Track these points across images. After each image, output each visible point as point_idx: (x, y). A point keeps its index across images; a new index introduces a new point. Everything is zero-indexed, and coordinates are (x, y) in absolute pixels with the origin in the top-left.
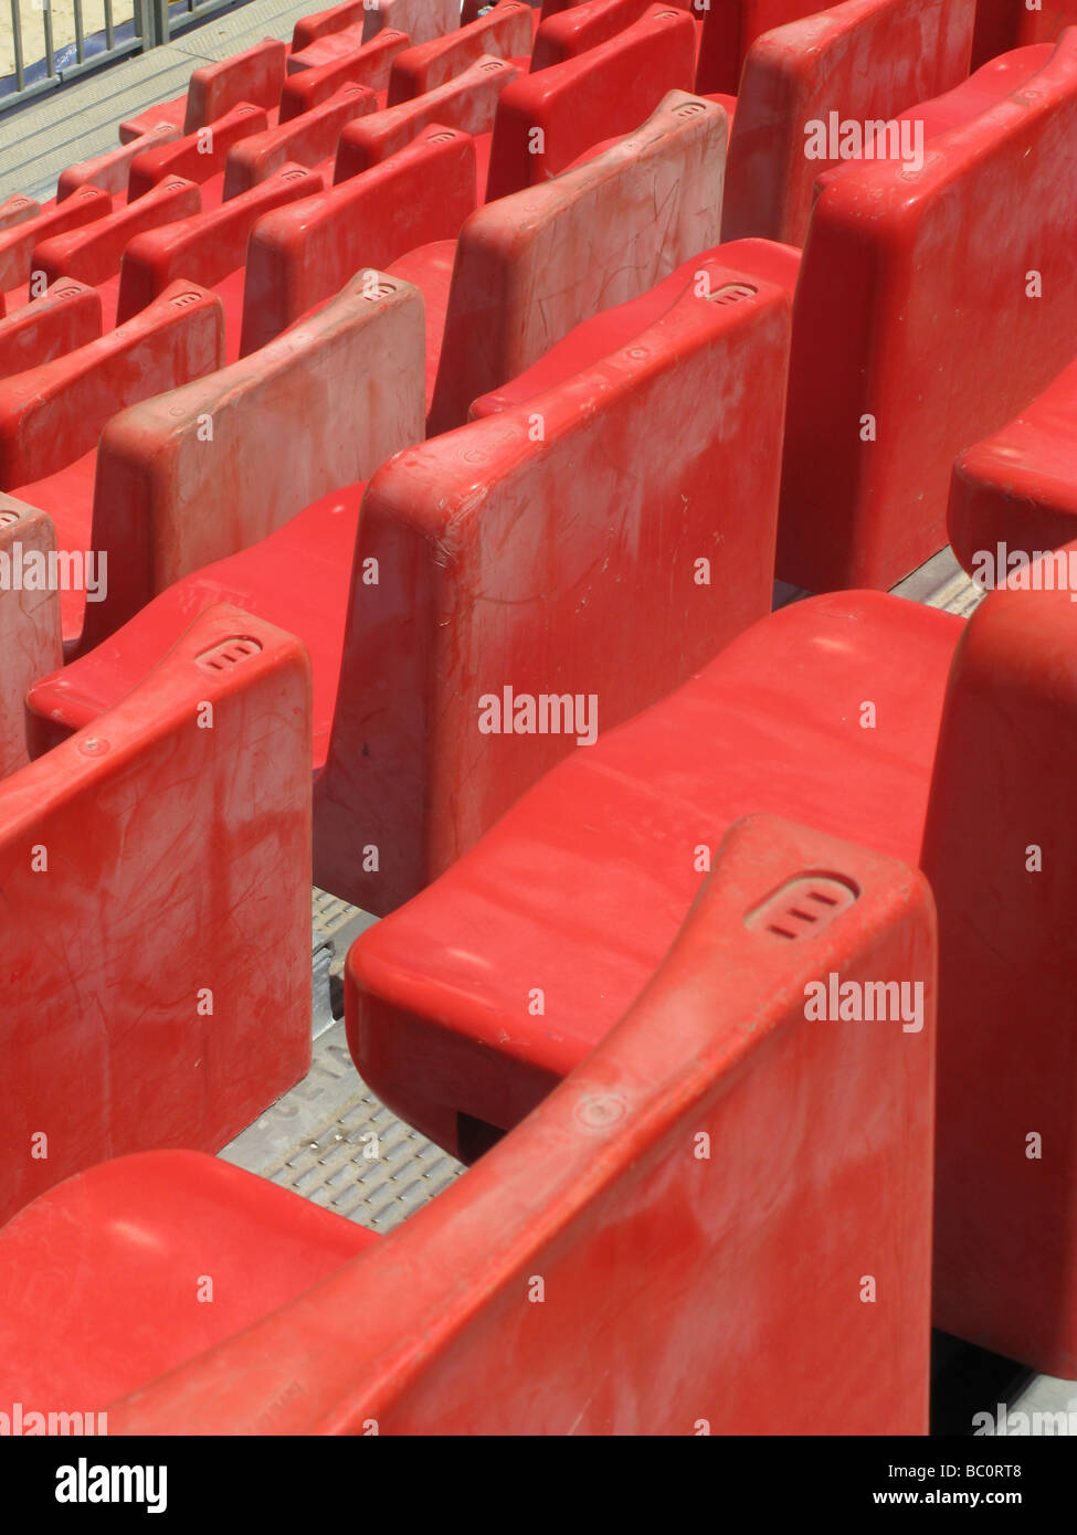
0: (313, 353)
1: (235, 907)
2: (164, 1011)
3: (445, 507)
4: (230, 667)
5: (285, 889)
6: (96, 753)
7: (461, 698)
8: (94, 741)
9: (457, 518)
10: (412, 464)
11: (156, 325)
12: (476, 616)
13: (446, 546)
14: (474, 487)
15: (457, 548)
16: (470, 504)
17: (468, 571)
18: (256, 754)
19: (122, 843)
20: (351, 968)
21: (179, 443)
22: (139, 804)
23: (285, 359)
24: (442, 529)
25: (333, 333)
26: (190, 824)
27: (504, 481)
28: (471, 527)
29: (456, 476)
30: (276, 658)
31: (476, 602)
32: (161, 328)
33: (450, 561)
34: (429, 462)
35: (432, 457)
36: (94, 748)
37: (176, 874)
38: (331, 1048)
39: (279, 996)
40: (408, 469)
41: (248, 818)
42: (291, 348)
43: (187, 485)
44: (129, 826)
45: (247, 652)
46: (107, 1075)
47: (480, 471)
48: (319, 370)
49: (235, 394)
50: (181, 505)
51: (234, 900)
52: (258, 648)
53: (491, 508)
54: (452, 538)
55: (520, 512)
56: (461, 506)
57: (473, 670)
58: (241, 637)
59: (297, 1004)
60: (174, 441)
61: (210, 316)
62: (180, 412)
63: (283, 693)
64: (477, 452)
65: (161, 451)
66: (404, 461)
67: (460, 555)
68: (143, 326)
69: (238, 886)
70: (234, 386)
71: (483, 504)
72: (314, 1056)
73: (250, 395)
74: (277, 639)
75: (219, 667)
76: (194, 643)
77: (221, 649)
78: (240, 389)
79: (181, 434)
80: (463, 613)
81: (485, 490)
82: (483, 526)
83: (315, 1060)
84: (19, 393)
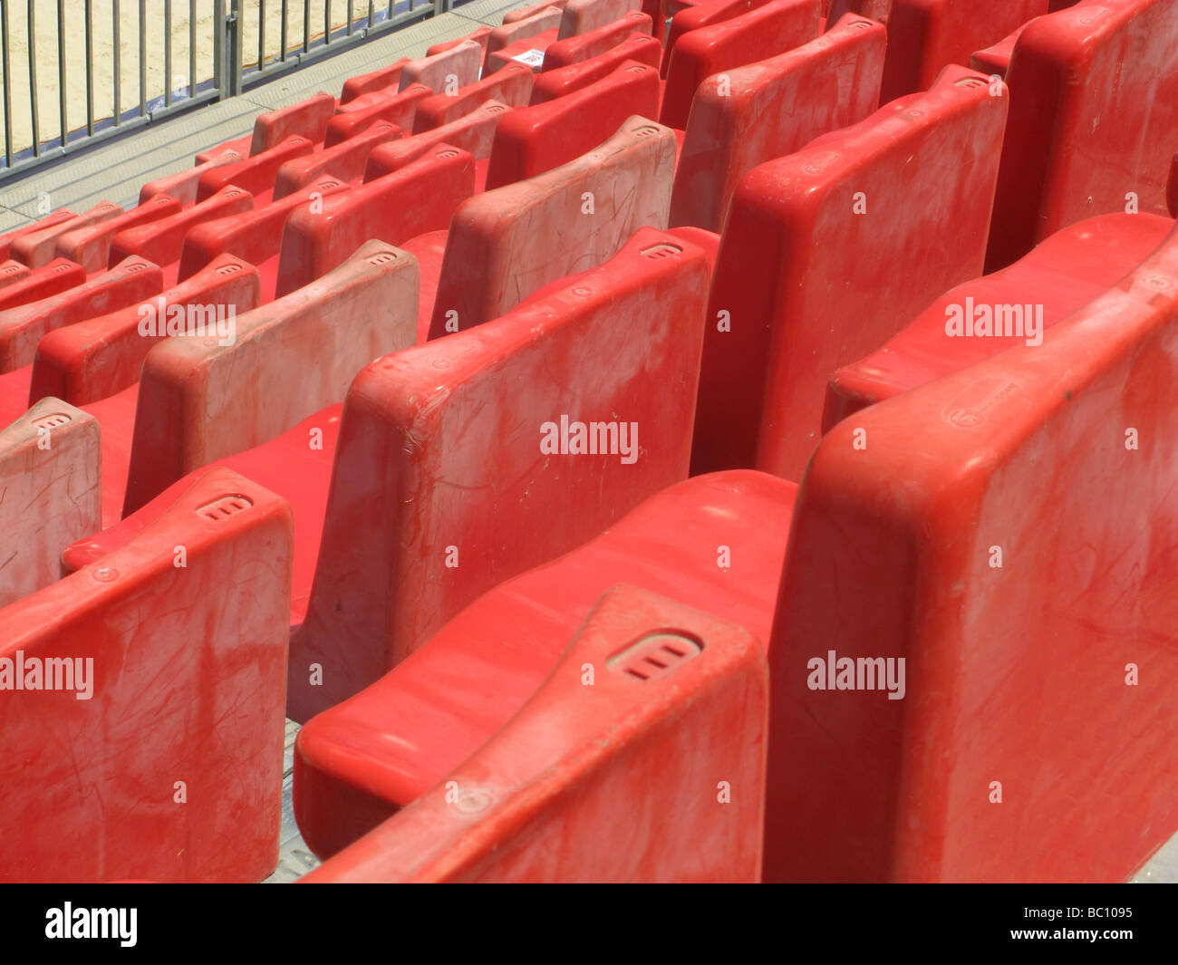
0: (325, 303)
1: (220, 721)
2: (153, 805)
3: (415, 403)
4: (225, 518)
5: (263, 711)
6: (106, 579)
7: (420, 564)
8: (106, 570)
9: (424, 413)
10: (388, 367)
11: (203, 288)
12: (436, 495)
13: (413, 436)
14: (439, 388)
15: (422, 438)
16: (435, 402)
17: (430, 458)
18: (243, 593)
19: (125, 658)
20: (299, 745)
21: (209, 368)
22: (141, 625)
23: (301, 306)
24: (410, 422)
25: (342, 288)
26: (184, 646)
27: (463, 386)
28: (435, 420)
29: (425, 378)
30: (264, 514)
31: (436, 484)
32: (207, 291)
33: (416, 449)
34: (403, 367)
35: (405, 362)
36: (105, 575)
37: (170, 688)
38: (295, 852)
39: (252, 802)
40: (388, 372)
41: (234, 648)
42: (307, 298)
43: (214, 403)
44: (133, 641)
45: (240, 508)
46: (102, 856)
47: (444, 375)
48: (331, 317)
49: (258, 332)
50: (208, 420)
51: (218, 716)
52: (250, 505)
53: (452, 406)
54: (419, 429)
55: (476, 412)
56: (427, 403)
57: (431, 542)
58: (236, 495)
59: (268, 810)
60: (204, 366)
61: (248, 284)
62: (210, 343)
63: (269, 543)
64: (443, 361)
65: (193, 374)
66: (383, 364)
67: (425, 444)
68: (192, 288)
69: (223, 705)
70: (259, 324)
71: (445, 403)
72: (281, 857)
73: (270, 333)
74: (266, 498)
75: (216, 518)
76: (197, 498)
77: (219, 503)
78: (262, 328)
79: (211, 361)
80: (425, 493)
81: (448, 391)
82: (444, 420)
83: (281, 861)
84: (85, 336)
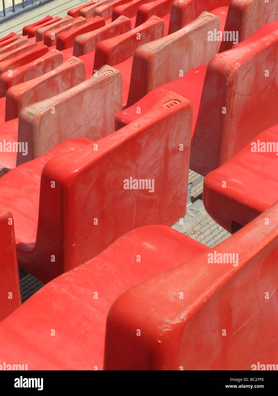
0: (190, 33)
1: (170, 170)
2: (150, 196)
3: (229, 69)
4: (172, 107)
5: (182, 167)
6: (137, 127)
7: (230, 120)
8: (137, 124)
9: (232, 72)
10: (221, 57)
11: (147, 27)
12: (235, 98)
13: (229, 79)
14: (237, 64)
15: (232, 80)
16: (236, 68)
17: (234, 86)
18: (177, 130)
19: (142, 152)
21: (155, 55)
22: (147, 141)
23: (183, 34)
24: (228, 75)
25: (196, 28)
26: (160, 148)
27: (245, 63)
28: (236, 74)
29: (233, 61)
30: (184, 105)
31: (236, 94)
32: (148, 28)
33: (230, 83)
34: (226, 57)
35: (226, 55)
36: (137, 126)
37: (155, 160)
38: (191, 210)
39: (179, 195)
40: (221, 59)
41: (174, 147)
42: (185, 31)
43: (156, 66)
44: (145, 146)
45: (177, 104)
46: (135, 212)
47: (239, 59)
48: (192, 37)
49: (170, 42)
50: (154, 71)
51: (169, 169)
52: (179, 102)
53: (241, 70)
54: (231, 77)
55: (249, 71)
56: (233, 69)
57: (234, 112)
58: (175, 100)
59: (184, 197)
61: (161, 25)
62: (155, 47)
63: (185, 115)
64: (238, 55)
65: (150, 56)
66: (219, 56)
67: (233, 82)
68: (144, 27)
69: (171, 165)
70: (170, 40)
71: (239, 68)
72: (187, 211)
73: (174, 43)
74: (184, 101)
75: (169, 107)
76: (163, 101)
77: (170, 102)
78: (171, 41)
79: (155, 52)
80: (232, 97)
81: (240, 65)
82: (239, 74)
83: (187, 212)
84: (111, 43)
